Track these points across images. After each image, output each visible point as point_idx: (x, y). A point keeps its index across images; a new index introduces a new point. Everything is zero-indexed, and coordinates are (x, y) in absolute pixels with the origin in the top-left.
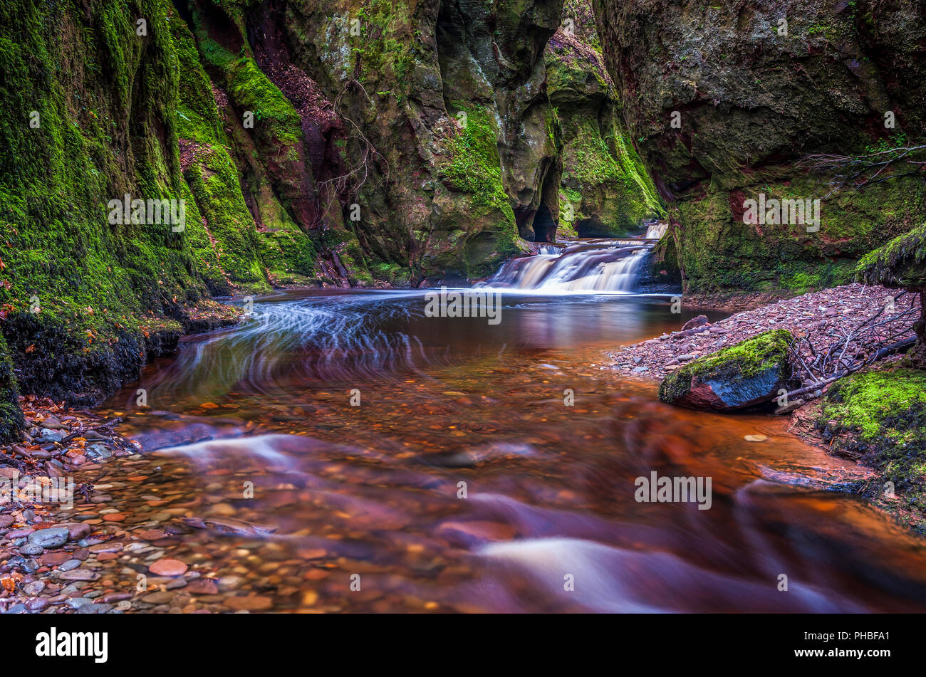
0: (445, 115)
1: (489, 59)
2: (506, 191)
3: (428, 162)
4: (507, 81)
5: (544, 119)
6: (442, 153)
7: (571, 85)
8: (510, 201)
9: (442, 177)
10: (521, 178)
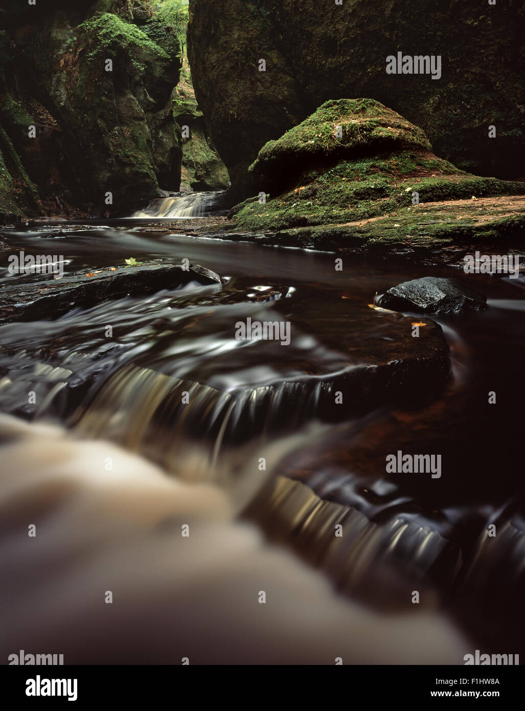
0: (119, 125)
1: (142, 97)
2: (152, 165)
3: (109, 149)
4: (151, 109)
5: (172, 129)
6: (117, 145)
7: (189, 111)
8: (154, 169)
9: (117, 157)
10: (160, 158)
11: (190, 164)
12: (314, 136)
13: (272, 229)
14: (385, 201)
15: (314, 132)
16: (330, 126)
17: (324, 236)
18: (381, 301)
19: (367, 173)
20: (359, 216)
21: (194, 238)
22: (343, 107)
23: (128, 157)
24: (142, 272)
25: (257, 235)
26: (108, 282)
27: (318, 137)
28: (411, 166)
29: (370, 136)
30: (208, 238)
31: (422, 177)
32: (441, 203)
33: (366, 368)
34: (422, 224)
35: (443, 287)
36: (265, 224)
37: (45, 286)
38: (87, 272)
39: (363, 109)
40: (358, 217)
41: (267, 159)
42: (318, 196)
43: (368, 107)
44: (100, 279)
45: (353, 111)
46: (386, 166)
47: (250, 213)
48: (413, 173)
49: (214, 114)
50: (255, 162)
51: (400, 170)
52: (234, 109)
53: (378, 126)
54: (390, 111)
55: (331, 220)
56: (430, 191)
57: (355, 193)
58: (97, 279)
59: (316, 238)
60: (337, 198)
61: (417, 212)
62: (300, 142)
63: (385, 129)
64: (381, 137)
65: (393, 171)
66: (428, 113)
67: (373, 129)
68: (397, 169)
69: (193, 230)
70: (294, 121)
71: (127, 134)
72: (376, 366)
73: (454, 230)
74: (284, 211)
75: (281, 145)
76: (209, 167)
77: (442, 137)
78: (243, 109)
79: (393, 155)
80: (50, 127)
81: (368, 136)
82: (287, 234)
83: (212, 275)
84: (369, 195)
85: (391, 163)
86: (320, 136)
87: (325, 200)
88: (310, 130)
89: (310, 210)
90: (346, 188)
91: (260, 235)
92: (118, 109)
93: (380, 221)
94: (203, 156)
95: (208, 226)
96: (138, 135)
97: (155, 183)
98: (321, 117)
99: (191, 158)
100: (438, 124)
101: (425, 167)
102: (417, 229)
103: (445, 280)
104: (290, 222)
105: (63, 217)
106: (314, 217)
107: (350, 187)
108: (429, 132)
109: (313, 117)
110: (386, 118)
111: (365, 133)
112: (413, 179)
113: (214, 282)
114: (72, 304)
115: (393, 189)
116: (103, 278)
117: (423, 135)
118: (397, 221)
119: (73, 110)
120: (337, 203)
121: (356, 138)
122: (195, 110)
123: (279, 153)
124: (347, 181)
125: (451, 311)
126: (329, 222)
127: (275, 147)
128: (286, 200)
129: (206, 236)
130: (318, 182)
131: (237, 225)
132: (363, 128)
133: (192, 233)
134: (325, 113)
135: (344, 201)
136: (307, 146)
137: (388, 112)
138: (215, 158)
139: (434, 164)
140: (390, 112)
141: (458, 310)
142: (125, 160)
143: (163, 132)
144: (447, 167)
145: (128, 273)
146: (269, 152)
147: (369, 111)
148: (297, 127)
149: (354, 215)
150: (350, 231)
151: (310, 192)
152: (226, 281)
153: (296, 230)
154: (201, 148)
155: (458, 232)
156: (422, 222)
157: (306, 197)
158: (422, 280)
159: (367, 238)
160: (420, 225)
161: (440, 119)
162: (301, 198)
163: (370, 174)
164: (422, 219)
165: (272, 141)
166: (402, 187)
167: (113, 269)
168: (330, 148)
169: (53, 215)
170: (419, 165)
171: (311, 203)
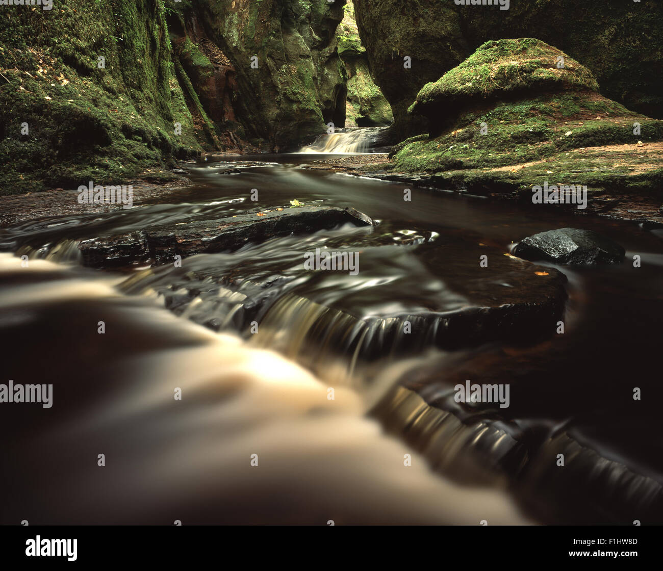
0: (286, 64)
1: (308, 35)
2: (318, 101)
3: (278, 87)
4: (317, 46)
5: (337, 65)
6: (285, 83)
7: (353, 47)
8: (320, 106)
9: (285, 94)
10: (326, 95)
11: (355, 100)
12: (472, 78)
13: (428, 171)
14: (543, 145)
15: (472, 74)
16: (489, 68)
17: (476, 181)
18: (515, 250)
19: (527, 116)
20: (516, 160)
21: (356, 177)
22: (503, 48)
23: (295, 94)
24: (304, 214)
25: (413, 177)
26: (275, 222)
27: (476, 79)
28: (574, 108)
29: (530, 78)
30: (368, 178)
31: (585, 120)
32: (602, 148)
33: (480, 309)
34: (576, 172)
35: (577, 239)
36: (421, 166)
37: (224, 224)
38: (258, 211)
39: (524, 50)
40: (514, 161)
41: (425, 101)
42: (475, 139)
43: (529, 46)
44: (269, 219)
45: (513, 52)
46: (546, 108)
47: (409, 154)
48: (575, 116)
49: (377, 51)
50: (414, 103)
51: (562, 112)
52: (397, 46)
53: (539, 67)
54: (554, 49)
55: (486, 164)
56: (592, 135)
57: (513, 137)
58: (266, 219)
59: (469, 182)
60: (494, 141)
61: (575, 157)
62: (457, 85)
63: (546, 70)
64: (541, 80)
65: (554, 114)
66: (603, 46)
67: (533, 71)
68: (558, 112)
69: (354, 169)
70: (458, 57)
71: (294, 72)
72: (489, 308)
73: (606, 178)
74: (441, 154)
75: (439, 88)
76: (372, 103)
77: (619, 71)
78: (405, 45)
79: (555, 98)
80: (224, 66)
81: (528, 78)
82: (441, 177)
83: (365, 218)
84: (528, 139)
85: (552, 105)
86: (478, 78)
87: (482, 143)
88: (469, 73)
89: (467, 153)
90: (504, 131)
91: (417, 177)
92: (285, 48)
93: (534, 167)
94: (368, 92)
95: (369, 165)
96: (304, 73)
97: (321, 119)
98: (480, 58)
99: (356, 93)
100: (614, 58)
101: (589, 109)
102: (569, 177)
103: (582, 232)
104: (446, 165)
105: (237, 152)
106: (470, 160)
107: (507, 130)
108: (604, 66)
109: (472, 58)
110: (549, 58)
111: (525, 74)
112: (575, 122)
113: (366, 224)
114: (246, 239)
115: (553, 133)
116: (271, 218)
117: (589, 75)
118: (551, 167)
119: (244, 50)
120: (494, 146)
121: (515, 81)
122: (359, 45)
123: (437, 96)
124: (505, 124)
125: (584, 261)
126: (484, 166)
127: (433, 90)
128: (444, 142)
129: (366, 175)
130: (476, 124)
131: (396, 165)
132: (522, 70)
133: (354, 172)
134: (484, 55)
135: (501, 145)
136: (465, 88)
137: (551, 51)
138: (380, 93)
139: (599, 106)
140: (554, 51)
141: (590, 261)
142: (293, 97)
143: (328, 68)
144: (613, 109)
145: (292, 214)
146: (427, 94)
147: (531, 51)
148: (456, 68)
149: (511, 159)
150: (502, 176)
151: (467, 135)
152: (377, 223)
153: (450, 174)
154: (366, 83)
155: (611, 181)
156: (577, 169)
157: (463, 140)
158: (558, 231)
159: (518, 185)
160: (573, 172)
161: (617, 53)
162: (458, 141)
163: (528, 118)
164: (576, 167)
165: (430, 83)
166: (562, 131)
167: (280, 209)
168: (488, 90)
169: (227, 150)
170: (583, 107)
171: (468, 146)
